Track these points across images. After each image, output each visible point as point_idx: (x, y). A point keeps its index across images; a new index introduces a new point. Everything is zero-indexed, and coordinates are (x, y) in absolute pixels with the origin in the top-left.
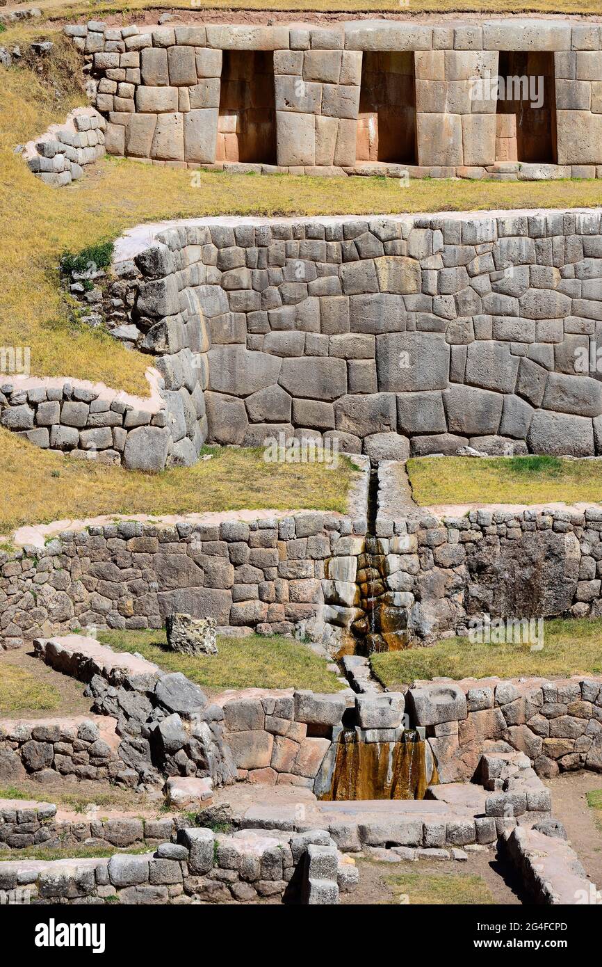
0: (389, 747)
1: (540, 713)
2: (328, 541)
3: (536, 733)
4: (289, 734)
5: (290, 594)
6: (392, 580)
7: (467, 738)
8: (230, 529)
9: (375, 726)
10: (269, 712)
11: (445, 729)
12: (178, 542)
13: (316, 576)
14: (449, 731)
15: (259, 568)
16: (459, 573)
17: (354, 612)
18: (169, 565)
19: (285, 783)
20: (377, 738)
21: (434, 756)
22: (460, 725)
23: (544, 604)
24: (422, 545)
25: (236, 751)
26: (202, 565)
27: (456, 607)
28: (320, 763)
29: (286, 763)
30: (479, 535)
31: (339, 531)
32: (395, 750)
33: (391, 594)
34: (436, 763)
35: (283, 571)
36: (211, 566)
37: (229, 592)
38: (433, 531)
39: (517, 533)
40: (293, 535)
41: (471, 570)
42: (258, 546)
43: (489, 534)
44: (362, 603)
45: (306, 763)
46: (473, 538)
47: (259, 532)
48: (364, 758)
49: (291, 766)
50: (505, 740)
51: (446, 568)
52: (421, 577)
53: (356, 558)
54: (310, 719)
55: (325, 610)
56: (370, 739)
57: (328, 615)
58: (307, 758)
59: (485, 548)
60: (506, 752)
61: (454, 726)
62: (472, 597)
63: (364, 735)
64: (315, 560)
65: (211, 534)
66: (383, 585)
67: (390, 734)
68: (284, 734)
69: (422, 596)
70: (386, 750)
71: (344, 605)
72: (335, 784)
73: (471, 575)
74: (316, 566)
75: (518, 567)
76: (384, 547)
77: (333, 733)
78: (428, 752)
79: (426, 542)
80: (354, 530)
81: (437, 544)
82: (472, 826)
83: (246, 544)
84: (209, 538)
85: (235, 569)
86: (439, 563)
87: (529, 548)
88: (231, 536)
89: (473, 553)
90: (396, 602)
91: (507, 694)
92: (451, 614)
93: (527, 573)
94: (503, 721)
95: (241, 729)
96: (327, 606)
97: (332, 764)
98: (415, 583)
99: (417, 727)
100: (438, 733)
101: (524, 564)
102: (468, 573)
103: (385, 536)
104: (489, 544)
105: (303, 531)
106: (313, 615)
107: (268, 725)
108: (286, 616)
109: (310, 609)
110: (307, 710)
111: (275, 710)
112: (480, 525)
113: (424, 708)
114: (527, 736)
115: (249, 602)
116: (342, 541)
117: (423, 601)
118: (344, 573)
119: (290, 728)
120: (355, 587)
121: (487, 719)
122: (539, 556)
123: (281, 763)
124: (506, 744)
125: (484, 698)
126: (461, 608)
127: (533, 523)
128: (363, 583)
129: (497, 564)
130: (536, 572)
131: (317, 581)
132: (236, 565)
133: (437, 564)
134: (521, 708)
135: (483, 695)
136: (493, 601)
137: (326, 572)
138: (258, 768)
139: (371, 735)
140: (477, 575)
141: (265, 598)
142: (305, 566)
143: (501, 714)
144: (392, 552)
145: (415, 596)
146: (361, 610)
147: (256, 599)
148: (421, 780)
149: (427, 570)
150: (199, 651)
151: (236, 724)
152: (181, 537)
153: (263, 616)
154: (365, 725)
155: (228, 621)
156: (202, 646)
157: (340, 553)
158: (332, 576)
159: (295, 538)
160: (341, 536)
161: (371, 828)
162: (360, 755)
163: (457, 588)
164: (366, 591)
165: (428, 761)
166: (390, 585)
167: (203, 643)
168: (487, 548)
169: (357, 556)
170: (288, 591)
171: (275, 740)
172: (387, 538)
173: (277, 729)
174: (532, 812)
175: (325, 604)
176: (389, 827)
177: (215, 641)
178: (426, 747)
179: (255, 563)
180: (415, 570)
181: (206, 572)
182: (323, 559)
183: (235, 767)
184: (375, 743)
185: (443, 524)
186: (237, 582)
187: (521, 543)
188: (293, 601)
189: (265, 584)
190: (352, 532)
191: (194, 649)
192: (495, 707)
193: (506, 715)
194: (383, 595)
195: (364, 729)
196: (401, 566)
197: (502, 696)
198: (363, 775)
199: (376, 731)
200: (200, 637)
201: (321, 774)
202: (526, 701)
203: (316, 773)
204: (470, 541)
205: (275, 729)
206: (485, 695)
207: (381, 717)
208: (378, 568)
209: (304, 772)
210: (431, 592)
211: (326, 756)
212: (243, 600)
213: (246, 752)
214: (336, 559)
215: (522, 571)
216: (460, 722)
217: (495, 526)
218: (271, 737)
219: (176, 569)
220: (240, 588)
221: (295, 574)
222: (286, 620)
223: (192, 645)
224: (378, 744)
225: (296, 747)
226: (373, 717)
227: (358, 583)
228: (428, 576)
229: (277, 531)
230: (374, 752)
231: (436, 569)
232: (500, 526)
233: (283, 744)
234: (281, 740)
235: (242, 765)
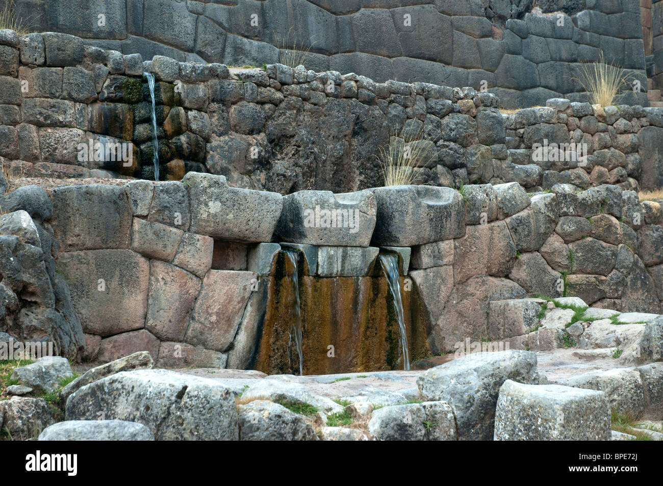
1: (556, 233)
2: (93, 76)
4: (181, 258)
5: (43, 149)
7: (466, 273)
10: (142, 210)
11: (437, 253)
13: (80, 125)
14: (442, 257)
16: (260, 141)
20: (335, 268)
22: (456, 247)
24: (214, 100)
28: (238, 319)
30: (281, 95)
31: (106, 65)
38: (227, 82)
40: (42, 60)
41: (271, 141)
43: (292, 95)
45: (214, 318)
46: (274, 97)
51: (245, 133)
54: (220, 227)
56: (324, 268)
61: (450, 247)
63: (314, 261)
64: (75, 101)
67: (357, 260)
68: (170, 258)
73: (272, 149)
74: (78, 110)
79: (219, 96)
81: (233, 100)
86: (236, 125)
89: (275, 119)
94: (512, 242)
95: (88, 244)
98: (207, 152)
100: (427, 261)
102: (270, 145)
103: (169, 79)
104: (292, 107)
105: (56, 55)
107: (141, 238)
110: (214, 207)
111: (153, 207)
112: (281, 82)
114: (545, 271)
116: (111, 80)
119: (182, 245)
123: (167, 319)
124: (517, 285)
125: (488, 201)
127: (337, 86)
131: (80, 132)
135: (485, 196)
138: (122, 331)
139: (326, 262)
140: (278, 149)
141: (5, 150)
142: (62, 107)
149: (222, 134)
151: (76, 231)
157: (110, 95)
160: (110, 73)
163: (259, 162)
168: (290, 112)
170: (38, 144)
172: (171, 83)
173: (158, 247)
184: (331, 277)
187: (327, 111)
188: (47, 160)
193: (516, 233)
197: (508, 200)
203: (231, 339)
204: (271, 102)
205: (155, 247)
208: (161, 124)
210: (231, 162)
213: (98, 294)
216: (457, 242)
217: (298, 86)
218: (144, 264)
221: (47, 117)
225: (193, 285)
227: (136, 142)
228: (224, 142)
229: (17, 51)
231: (233, 134)
232: (304, 86)
233: (169, 279)
234: (166, 271)
235: (92, 324)
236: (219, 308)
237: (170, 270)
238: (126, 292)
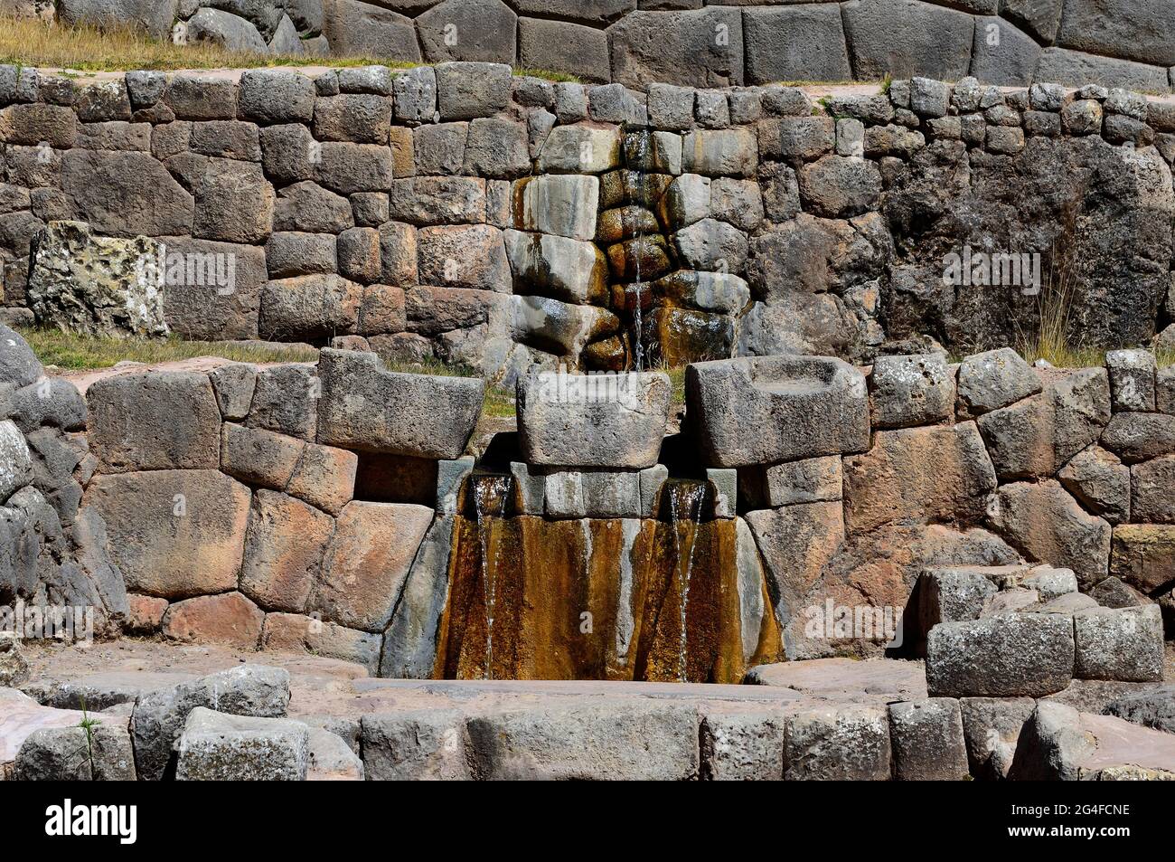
0: (619, 534)
1: (1102, 443)
2: (524, 130)
3: (1091, 506)
4: (299, 483)
5: (421, 263)
6: (691, 240)
7: (872, 514)
8: (265, 89)
9: (572, 457)
10: (236, 410)
11: (801, 479)
12: (127, 119)
13: (492, 218)
14: (812, 487)
15: (340, 193)
16: (864, 230)
17: (590, 316)
18: (104, 178)
19: (286, 643)
20: (580, 503)
21: (767, 569)
22: (847, 470)
23: (1084, 321)
24: (769, 157)
25: (125, 531)
26: (190, 178)
27: (860, 318)
28: (396, 581)
29: (289, 577)
30: (918, 139)
31: (552, 109)
32: (640, 543)
33: (686, 275)
34: (774, 593)
35: (402, 203)
36: (212, 181)
37: (261, 251)
38: (797, 121)
39: (1013, 138)
40: (430, 112)
41: (894, 227)
42: (337, 134)
43: (942, 137)
44: (613, 295)
45: (352, 579)
46: (900, 143)
47: (340, 99)
48: (541, 572)
49: (305, 589)
50: (992, 528)
51: (831, 216)
52: (766, 236)
53: (596, 180)
54: (364, 436)
55: (510, 308)
56: (557, 503)
57: (521, 320)
58: (356, 562)
59: (930, 172)
60: (996, 562)
61: (830, 469)
62: (900, 292)
63: (538, 490)
64: (488, 178)
65: (214, 100)
66: (667, 250)
67: (622, 489)
68: (282, 482)
69: (769, 284)
70: (610, 543)
71: (564, 295)
72: (448, 651)
73: (896, 243)
74: (490, 194)
75: (1016, 224)
76: (670, 153)
77: (440, 482)
78: (745, 554)
79: (779, 148)
80: (591, 108)
81: (809, 154)
82: (879, 727)
83: (304, 131)
84: (208, 110)
85: (279, 195)
86: (812, 202)
87: (1045, 176)
88: (267, 105)
89: (901, 184)
90: (702, 297)
91: (996, 378)
92: (844, 332)
93: (1040, 236)
94: (985, 461)
95: (144, 462)
96: (519, 298)
97: (435, 586)
98: (751, 255)
99: (709, 471)
100: (778, 493)
101: (1032, 214)
102: (889, 235)
103: (673, 124)
104: (941, 160)
105: (455, 100)
106: (480, 317)
107: (233, 452)
108: (409, 318)
109: (472, 301)
110: (353, 404)
111: (253, 404)
112: (918, 113)
113: (732, 403)
114: (1062, 515)
115: (311, 278)
116: (559, 134)
117: (772, 296)
118: (564, 215)
119: (300, 462)
120: (592, 251)
121: (934, 453)
122: (1068, 194)
123: (272, 577)
124: (996, 540)
125: (924, 384)
126: (872, 324)
127: (1052, 115)
128: (615, 242)
129: (962, 211)
130: (1062, 236)
131: (492, 230)
132: (281, 181)
133: (807, 205)
134: (1043, 424)
135: (919, 375)
136: (955, 306)
137: (518, 210)
138: (199, 593)
139: (561, 492)
140: (911, 241)
141: (355, 268)
142: (461, 190)
143: (978, 441)
144: (689, 168)
145: (750, 286)
146: (608, 314)
147: (331, 270)
148: (724, 648)
149: (781, 220)
150: (111, 325)
151: (125, 443)
152: (135, 107)
153: (346, 314)
154: (540, 456)
155: (255, 327)
156: (117, 311)
157: (555, 162)
158: (532, 222)
159: (436, 118)
160: (557, 123)
161: (512, 727)
162: (527, 555)
163: (862, 269)
164: (621, 264)
165: (745, 585)
166: (686, 251)
167: (121, 302)
168: (936, 170)
169: (599, 174)
170: (414, 255)
171: (256, 505)
172: (676, 131)
173: (260, 466)
174: (1095, 684)
175: (516, 292)
176: (578, 728)
177: (160, 302)
178: (740, 539)
179: (330, 178)
180: (751, 218)
181: (199, 199)
182: (510, 176)
183: (121, 585)
184: (574, 517)
185: (822, 107)
186: (280, 226)
187: (1023, 163)
188: (429, 281)
189: (356, 233)
190: (585, 113)
191: (96, 319)
192: (959, 419)
193: (995, 444)
194: (667, 279)
195: (539, 471)
196: (714, 205)
197: (981, 383)
198: (536, 626)
199: (577, 478)
200: (114, 284)
201: (402, 618)
202: (1058, 403)
203: (387, 613)
204: (894, 152)
205: (255, 467)
206: (926, 374)
207: (590, 429)
208: (652, 207)
209: (346, 610)
210: (794, 273)
211: (416, 557)
212: (294, 273)
213: (157, 536)
214: (543, 180)
215: (1028, 234)
216: (849, 460)
217: (958, 119)
218: (242, 493)
219: (122, 188)
220: (287, 241)
221: (432, 209)
222: (409, 330)
223: (91, 307)
224: (585, 522)
225: (319, 526)
226: (566, 428)
227: (601, 242)
228: (785, 235)
229: (389, 100)
230: (571, 549)
231: (806, 218)
232: (970, 118)
233: (278, 517)
234: (274, 503)
235: (146, 581)
236: (361, 564)
237: (281, 501)
238: (205, 533)
